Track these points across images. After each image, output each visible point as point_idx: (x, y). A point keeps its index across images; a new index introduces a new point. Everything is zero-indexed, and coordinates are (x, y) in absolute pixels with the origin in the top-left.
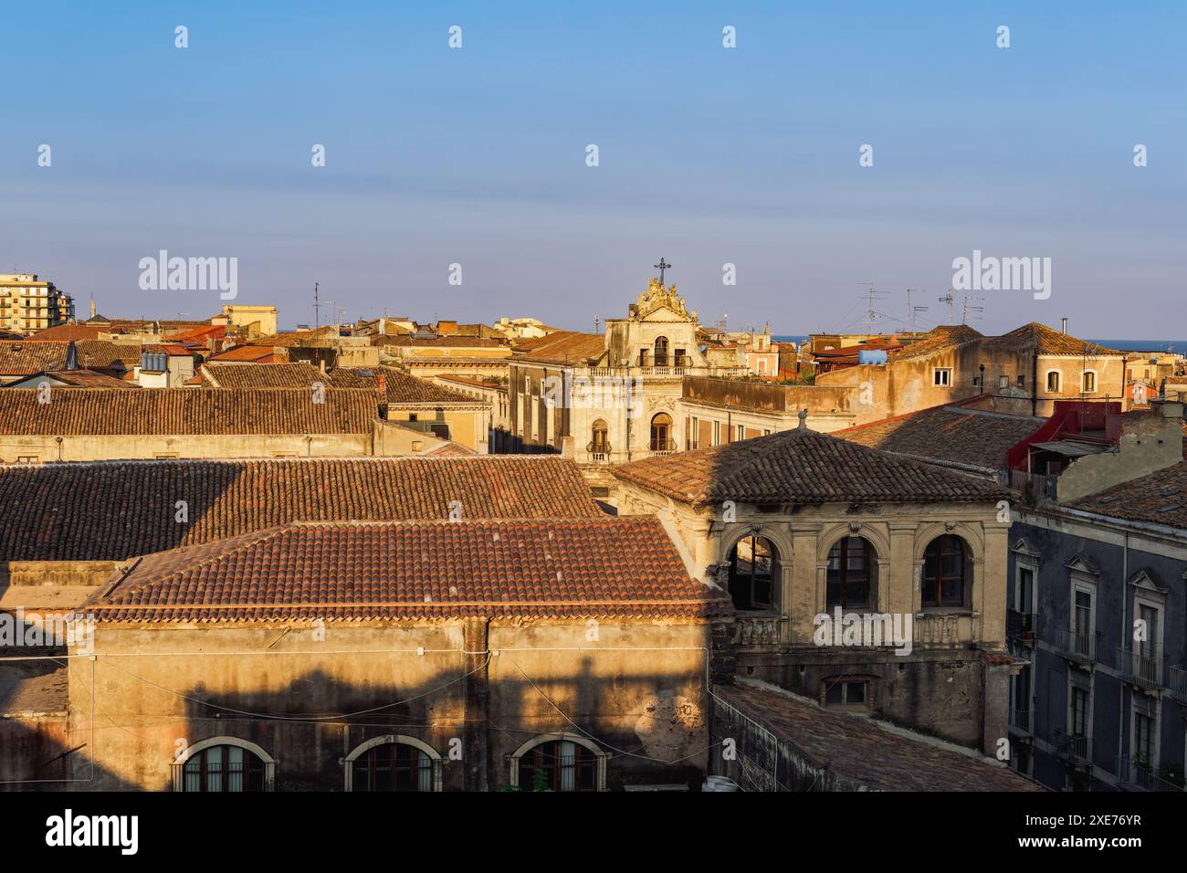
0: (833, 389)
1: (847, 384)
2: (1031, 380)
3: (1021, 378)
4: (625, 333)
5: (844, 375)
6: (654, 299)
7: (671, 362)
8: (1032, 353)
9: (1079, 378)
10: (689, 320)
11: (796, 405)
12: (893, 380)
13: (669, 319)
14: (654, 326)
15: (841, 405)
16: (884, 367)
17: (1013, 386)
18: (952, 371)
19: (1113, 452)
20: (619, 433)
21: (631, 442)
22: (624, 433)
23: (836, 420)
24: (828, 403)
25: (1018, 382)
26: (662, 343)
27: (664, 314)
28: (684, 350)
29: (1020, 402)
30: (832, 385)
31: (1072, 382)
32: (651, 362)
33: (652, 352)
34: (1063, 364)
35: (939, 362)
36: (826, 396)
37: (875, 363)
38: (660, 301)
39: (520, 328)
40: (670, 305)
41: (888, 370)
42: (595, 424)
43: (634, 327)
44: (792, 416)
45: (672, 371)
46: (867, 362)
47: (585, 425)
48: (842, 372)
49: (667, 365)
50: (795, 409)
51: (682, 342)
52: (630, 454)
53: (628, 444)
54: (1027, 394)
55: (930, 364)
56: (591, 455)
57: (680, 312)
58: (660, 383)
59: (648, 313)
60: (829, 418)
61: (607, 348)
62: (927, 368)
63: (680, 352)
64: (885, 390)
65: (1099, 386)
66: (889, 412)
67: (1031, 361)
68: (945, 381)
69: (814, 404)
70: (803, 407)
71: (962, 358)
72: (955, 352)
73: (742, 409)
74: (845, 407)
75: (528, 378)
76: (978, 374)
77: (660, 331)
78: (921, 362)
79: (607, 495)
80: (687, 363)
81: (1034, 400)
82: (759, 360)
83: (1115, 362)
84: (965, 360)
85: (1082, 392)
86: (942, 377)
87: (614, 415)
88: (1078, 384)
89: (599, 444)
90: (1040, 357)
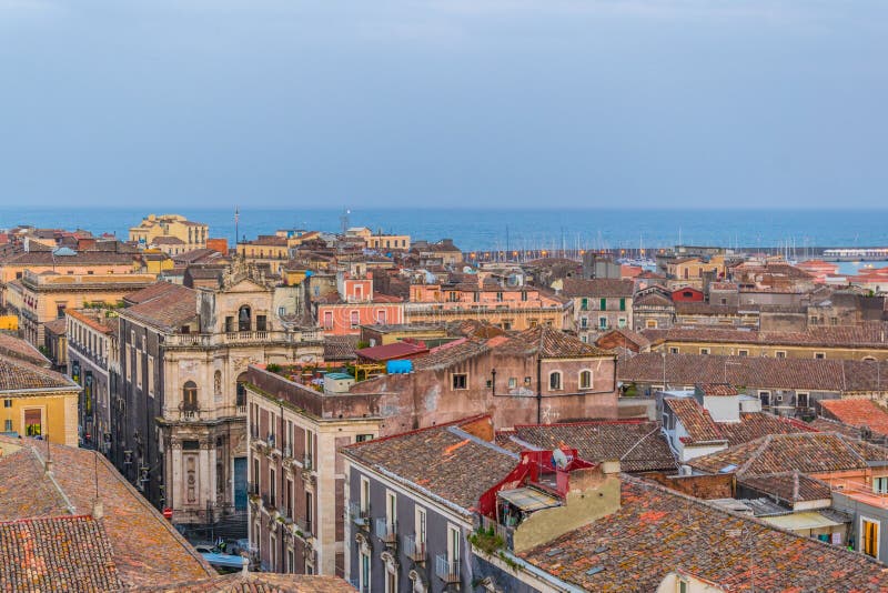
0: (364, 397)
1: (377, 392)
2: (536, 381)
3: (528, 379)
4: (212, 302)
5: (373, 384)
6: (237, 273)
7: (254, 327)
8: (536, 357)
9: (577, 377)
10: (269, 290)
11: (331, 414)
12: (417, 386)
13: (251, 290)
14: (237, 296)
15: (372, 410)
16: (409, 375)
17: (520, 386)
18: (468, 377)
19: (565, 506)
21: (218, 398)
22: (211, 392)
23: (367, 424)
24: (360, 410)
25: (525, 383)
26: (245, 311)
27: (246, 286)
28: (265, 316)
29: (527, 399)
30: (363, 393)
31: (571, 381)
32: (236, 328)
33: (236, 319)
34: (564, 365)
35: (456, 369)
36: (358, 403)
37: (401, 371)
38: (243, 274)
41: (412, 377)
42: (187, 385)
43: (220, 298)
44: (328, 422)
45: (254, 335)
46: (394, 372)
47: (176, 388)
48: (373, 381)
49: (250, 330)
50: (331, 416)
51: (263, 309)
53: (215, 401)
54: (533, 393)
55: (449, 372)
56: (182, 413)
57: (261, 282)
58: (244, 346)
59: (231, 284)
60: (361, 422)
61: (198, 313)
62: (446, 374)
63: (262, 319)
65: (595, 383)
66: (414, 413)
67: (537, 364)
69: (347, 410)
70: (338, 413)
71: (476, 365)
72: (470, 360)
73: (291, 407)
74: (375, 412)
75: (133, 332)
76: (491, 378)
77: (243, 300)
78: (441, 370)
79: (198, 448)
80: (268, 328)
81: (539, 398)
82: (356, 286)
83: (607, 361)
84: (479, 367)
85: (580, 388)
86: (460, 382)
87: (204, 377)
88: (575, 382)
89: (190, 402)
90: (544, 361)
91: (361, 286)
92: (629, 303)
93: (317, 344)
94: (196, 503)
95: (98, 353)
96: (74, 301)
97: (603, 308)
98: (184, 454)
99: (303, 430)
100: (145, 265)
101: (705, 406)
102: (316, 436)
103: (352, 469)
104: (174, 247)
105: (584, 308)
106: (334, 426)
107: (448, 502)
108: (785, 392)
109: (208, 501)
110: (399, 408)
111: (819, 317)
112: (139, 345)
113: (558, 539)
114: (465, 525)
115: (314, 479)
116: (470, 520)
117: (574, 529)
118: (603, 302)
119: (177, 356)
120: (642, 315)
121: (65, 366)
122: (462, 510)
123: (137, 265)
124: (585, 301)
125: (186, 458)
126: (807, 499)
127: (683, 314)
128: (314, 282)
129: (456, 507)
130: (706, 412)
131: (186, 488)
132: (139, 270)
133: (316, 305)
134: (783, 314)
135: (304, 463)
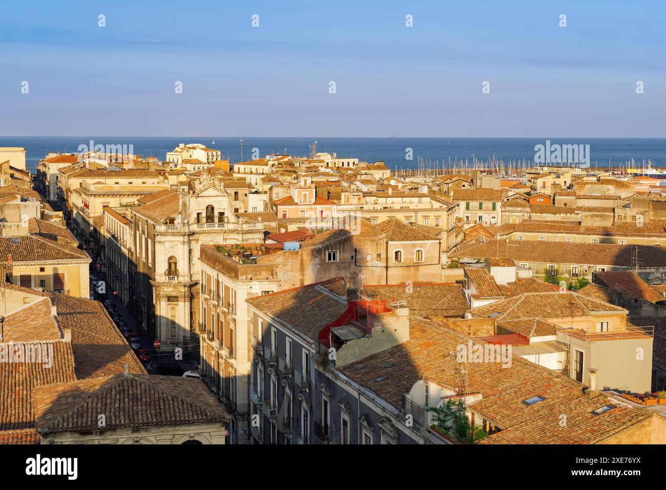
0: (267, 266)
1: (276, 262)
2: (385, 256)
3: (379, 255)
4: (188, 203)
5: (273, 258)
6: (204, 183)
7: (216, 220)
8: (385, 240)
9: (413, 253)
10: (226, 195)
11: (245, 276)
12: (303, 259)
13: (214, 194)
14: (205, 199)
15: (272, 275)
16: (298, 252)
17: (374, 260)
18: (338, 253)
19: (368, 337)
20: (184, 264)
21: (192, 268)
22: (187, 263)
23: (269, 284)
24: (264, 274)
25: (377, 257)
26: (210, 209)
27: (211, 192)
28: (224, 213)
29: (379, 268)
30: (267, 263)
31: (409, 256)
32: (204, 220)
33: (204, 215)
34: (404, 246)
35: (330, 248)
36: (263, 270)
37: (292, 249)
38: (209, 184)
39: (191, 150)
40: (214, 186)
41: (300, 253)
42: (170, 258)
43: (193, 200)
44: (243, 282)
45: (216, 225)
46: (288, 249)
47: (163, 260)
48: (273, 256)
49: (214, 222)
50: (245, 278)
51: (222, 208)
52: (191, 276)
53: (190, 269)
54: (383, 264)
55: (325, 250)
56: (167, 277)
57: (221, 190)
58: (209, 233)
59: (201, 191)
60: (265, 283)
61: (180, 210)
62: (323, 251)
63: (222, 214)
64: (298, 265)
65: (426, 258)
66: (301, 277)
67: (385, 245)
68: (334, 259)
69: (256, 275)
70: (249, 277)
71: (344, 245)
72: (340, 242)
73: (222, 273)
74: (275, 276)
75: (140, 223)
76: (354, 254)
77: (209, 201)
78: (319, 249)
79: (178, 301)
80: (226, 220)
81: (387, 267)
82: (303, 193)
83: (434, 243)
84: (346, 246)
85: (415, 261)
86: (332, 256)
87: (181, 253)
88: (412, 257)
89: (172, 271)
90: (390, 243)
91: (307, 193)
92: (499, 205)
93: (258, 231)
94: (176, 337)
95: (122, 237)
96: (114, 202)
97: (481, 208)
98: (168, 304)
99: (229, 288)
100: (166, 178)
101: (492, 274)
102: (235, 291)
103: (254, 314)
104: (197, 166)
105: (468, 208)
106: (247, 285)
107: (302, 335)
108: (590, 267)
109: (184, 337)
110: (290, 273)
111: (623, 215)
112: (143, 232)
113: (365, 358)
114: (311, 349)
115: (234, 320)
116: (313, 346)
117: (377, 352)
118: (481, 205)
119: (163, 239)
120: (507, 214)
121: (104, 246)
122: (309, 339)
123: (161, 178)
124: (468, 204)
125: (170, 307)
126: (538, 335)
127: (536, 213)
128: (275, 190)
129: (306, 337)
130: (492, 278)
131: (170, 328)
132: (163, 181)
133: (276, 206)
134: (598, 213)
135: (228, 310)
